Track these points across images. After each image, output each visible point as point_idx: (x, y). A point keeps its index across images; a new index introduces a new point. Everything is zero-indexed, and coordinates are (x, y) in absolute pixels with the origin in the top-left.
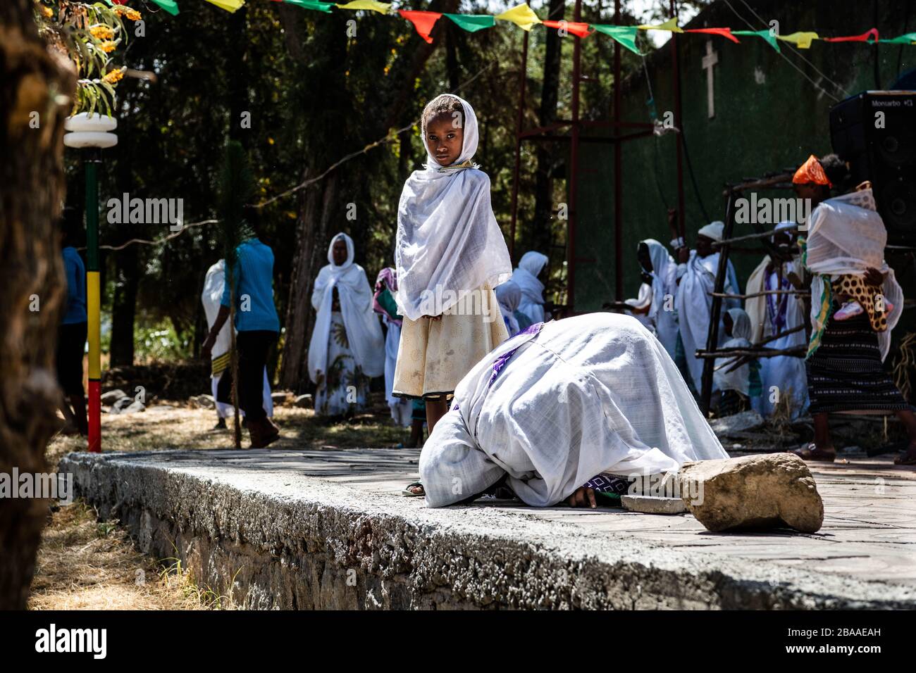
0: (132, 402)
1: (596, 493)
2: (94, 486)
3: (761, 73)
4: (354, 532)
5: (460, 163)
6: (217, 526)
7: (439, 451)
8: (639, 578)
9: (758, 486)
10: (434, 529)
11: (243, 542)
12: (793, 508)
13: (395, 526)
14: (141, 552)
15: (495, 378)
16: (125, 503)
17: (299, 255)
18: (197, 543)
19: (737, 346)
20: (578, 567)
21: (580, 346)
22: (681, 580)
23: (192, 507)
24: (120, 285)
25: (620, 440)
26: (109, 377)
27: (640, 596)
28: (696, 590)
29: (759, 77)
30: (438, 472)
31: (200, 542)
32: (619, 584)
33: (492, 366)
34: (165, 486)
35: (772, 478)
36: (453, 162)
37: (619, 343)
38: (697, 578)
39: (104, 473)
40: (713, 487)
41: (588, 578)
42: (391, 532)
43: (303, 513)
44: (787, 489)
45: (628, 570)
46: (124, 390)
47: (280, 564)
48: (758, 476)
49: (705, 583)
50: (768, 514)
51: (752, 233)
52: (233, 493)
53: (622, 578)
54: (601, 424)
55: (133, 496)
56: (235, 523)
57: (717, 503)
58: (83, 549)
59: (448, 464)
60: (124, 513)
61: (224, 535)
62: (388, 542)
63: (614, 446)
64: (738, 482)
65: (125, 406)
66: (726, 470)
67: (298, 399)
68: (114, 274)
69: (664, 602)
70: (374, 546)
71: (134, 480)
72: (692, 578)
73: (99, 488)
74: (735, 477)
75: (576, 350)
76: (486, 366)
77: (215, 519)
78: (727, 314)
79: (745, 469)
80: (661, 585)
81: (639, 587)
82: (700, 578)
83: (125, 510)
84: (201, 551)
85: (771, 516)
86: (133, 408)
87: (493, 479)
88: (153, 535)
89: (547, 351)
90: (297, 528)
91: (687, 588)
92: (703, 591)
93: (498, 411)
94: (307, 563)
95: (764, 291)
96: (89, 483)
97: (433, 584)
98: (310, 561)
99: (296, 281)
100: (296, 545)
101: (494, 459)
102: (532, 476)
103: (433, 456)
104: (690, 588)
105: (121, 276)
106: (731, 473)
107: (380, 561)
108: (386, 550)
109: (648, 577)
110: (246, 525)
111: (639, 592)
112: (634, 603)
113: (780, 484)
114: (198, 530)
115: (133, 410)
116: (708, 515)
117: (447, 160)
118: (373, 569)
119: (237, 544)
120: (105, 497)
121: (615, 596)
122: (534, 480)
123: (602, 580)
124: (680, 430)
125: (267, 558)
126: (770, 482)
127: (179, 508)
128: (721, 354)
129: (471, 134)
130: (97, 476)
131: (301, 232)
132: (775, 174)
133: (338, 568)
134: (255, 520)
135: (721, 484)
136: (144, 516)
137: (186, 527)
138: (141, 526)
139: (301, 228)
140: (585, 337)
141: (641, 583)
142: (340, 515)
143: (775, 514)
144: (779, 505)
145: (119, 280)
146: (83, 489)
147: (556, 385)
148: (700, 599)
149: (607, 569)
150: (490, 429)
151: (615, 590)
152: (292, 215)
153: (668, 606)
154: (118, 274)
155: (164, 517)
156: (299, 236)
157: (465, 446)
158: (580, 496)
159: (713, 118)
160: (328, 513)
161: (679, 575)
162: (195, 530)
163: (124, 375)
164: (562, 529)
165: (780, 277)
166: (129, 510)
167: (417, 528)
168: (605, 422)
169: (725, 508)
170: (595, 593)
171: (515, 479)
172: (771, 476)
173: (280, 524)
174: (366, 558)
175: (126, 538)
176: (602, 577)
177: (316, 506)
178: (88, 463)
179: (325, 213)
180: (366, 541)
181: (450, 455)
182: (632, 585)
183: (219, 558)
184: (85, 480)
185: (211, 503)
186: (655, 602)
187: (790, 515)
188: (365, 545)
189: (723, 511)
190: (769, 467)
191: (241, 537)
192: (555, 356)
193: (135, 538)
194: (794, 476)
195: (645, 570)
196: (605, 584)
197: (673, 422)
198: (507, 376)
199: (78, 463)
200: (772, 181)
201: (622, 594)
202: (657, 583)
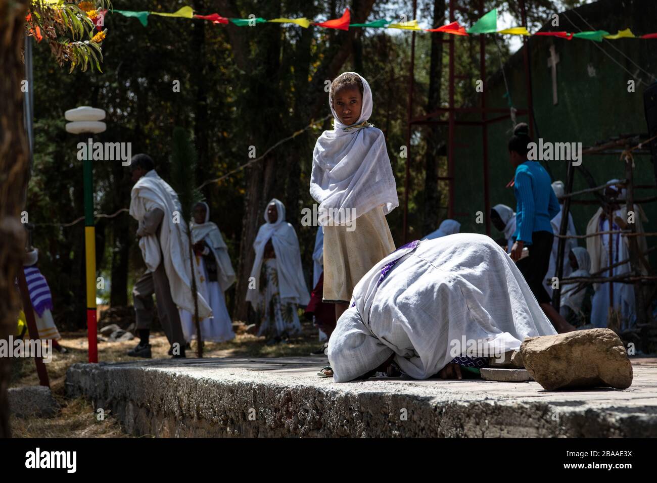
0: (124, 333)
1: (461, 367)
2: (92, 387)
3: (592, 68)
4: (279, 402)
5: (360, 123)
6: (180, 408)
7: (342, 339)
8: (487, 414)
9: (582, 354)
10: (337, 393)
11: (200, 418)
12: (609, 369)
13: (308, 394)
14: (126, 433)
15: (382, 280)
16: (114, 398)
17: (247, 218)
18: (166, 422)
19: (579, 275)
20: (442, 411)
21: (448, 256)
22: (517, 412)
23: (162, 395)
24: (117, 250)
25: (479, 327)
26: (107, 315)
27: (488, 428)
28: (528, 419)
29: (591, 71)
30: (342, 354)
31: (169, 421)
32: (473, 420)
33: (380, 271)
34: (142, 382)
35: (593, 348)
36: (354, 123)
37: (478, 254)
38: (529, 410)
39: (99, 376)
40: (548, 356)
41: (449, 419)
42: (306, 399)
43: (242, 391)
44: (604, 355)
45: (478, 410)
46: (119, 325)
47: (227, 432)
48: (582, 346)
49: (535, 413)
50: (590, 375)
51: (587, 188)
52: (192, 381)
53: (474, 415)
54: (465, 316)
55: (120, 392)
56: (194, 404)
57: (551, 368)
58: (83, 433)
59: (349, 349)
60: (114, 405)
61: (186, 414)
62: (304, 407)
63: (474, 331)
64: (566, 351)
65: (119, 336)
66: (557, 343)
67: (247, 328)
68: (112, 243)
69: (506, 431)
70: (294, 411)
71: (121, 379)
72: (525, 410)
73: (96, 388)
74: (564, 348)
75: (444, 259)
76: (376, 271)
77: (179, 402)
78: (571, 252)
79: (571, 341)
80: (503, 418)
81: (487, 421)
82: (531, 409)
83: (115, 402)
84: (170, 428)
85: (592, 376)
86: (125, 337)
87: (383, 358)
88: (135, 419)
89: (422, 261)
90: (238, 403)
91: (522, 418)
92: (534, 419)
93: (385, 304)
94: (246, 429)
95: (599, 232)
96: (89, 385)
97: (338, 435)
98: (248, 428)
99: (245, 238)
100: (238, 416)
101: (384, 341)
102: (412, 354)
103: (338, 343)
104: (524, 417)
105: (118, 243)
106: (561, 344)
107: (299, 422)
108: (303, 413)
109: (493, 413)
110: (201, 405)
111: (487, 425)
112: (483, 433)
113: (599, 352)
114: (167, 412)
115: (125, 339)
116: (544, 377)
117: (350, 121)
118: (294, 428)
119: (195, 420)
120: (100, 394)
121: (469, 430)
122: (415, 357)
123: (460, 419)
124: (525, 318)
125: (217, 428)
126: (591, 351)
127: (154, 397)
128: (566, 281)
129: (368, 101)
130: (94, 379)
131: (248, 201)
132: (603, 143)
133: (268, 430)
134: (208, 400)
135: (553, 353)
136: (129, 406)
137: (158, 411)
138: (127, 414)
139: (248, 198)
140: (451, 249)
141: (488, 418)
142: (269, 389)
143: (595, 375)
144: (598, 368)
145: (115, 246)
146: (84, 390)
147: (431, 284)
148: (531, 426)
149: (463, 410)
150: (380, 318)
151: (469, 425)
152: (242, 191)
153: (508, 433)
154: (115, 242)
155: (142, 405)
156: (246, 204)
157: (362, 334)
158: (450, 370)
159: (557, 105)
160: (261, 389)
161: (515, 408)
162: (165, 412)
163: (119, 313)
164: (434, 390)
165: (611, 223)
166: (118, 403)
167: (325, 393)
168: (468, 314)
169: (557, 371)
170: (455, 429)
171: (400, 357)
172: (591, 345)
173: (225, 402)
174: (289, 421)
175: (116, 423)
176: (460, 416)
177: (252, 385)
178: (88, 370)
179: (266, 186)
180: (288, 407)
181: (351, 342)
182: (482, 421)
183: (183, 431)
184: (85, 383)
185: (176, 390)
186: (499, 431)
187: (607, 375)
188: (287, 411)
189: (555, 374)
190: (589, 339)
191: (198, 414)
192: (428, 264)
193: (122, 423)
194: (609, 346)
195: (491, 408)
196: (462, 421)
197: (519, 312)
198: (391, 278)
199: (80, 371)
200: (601, 148)
201: (475, 428)
202: (499, 417)
